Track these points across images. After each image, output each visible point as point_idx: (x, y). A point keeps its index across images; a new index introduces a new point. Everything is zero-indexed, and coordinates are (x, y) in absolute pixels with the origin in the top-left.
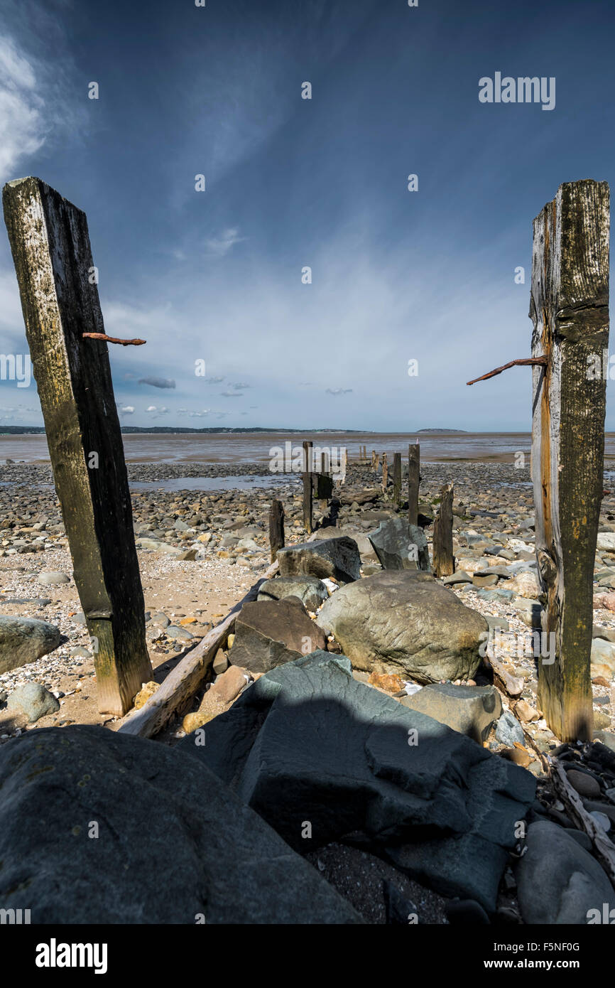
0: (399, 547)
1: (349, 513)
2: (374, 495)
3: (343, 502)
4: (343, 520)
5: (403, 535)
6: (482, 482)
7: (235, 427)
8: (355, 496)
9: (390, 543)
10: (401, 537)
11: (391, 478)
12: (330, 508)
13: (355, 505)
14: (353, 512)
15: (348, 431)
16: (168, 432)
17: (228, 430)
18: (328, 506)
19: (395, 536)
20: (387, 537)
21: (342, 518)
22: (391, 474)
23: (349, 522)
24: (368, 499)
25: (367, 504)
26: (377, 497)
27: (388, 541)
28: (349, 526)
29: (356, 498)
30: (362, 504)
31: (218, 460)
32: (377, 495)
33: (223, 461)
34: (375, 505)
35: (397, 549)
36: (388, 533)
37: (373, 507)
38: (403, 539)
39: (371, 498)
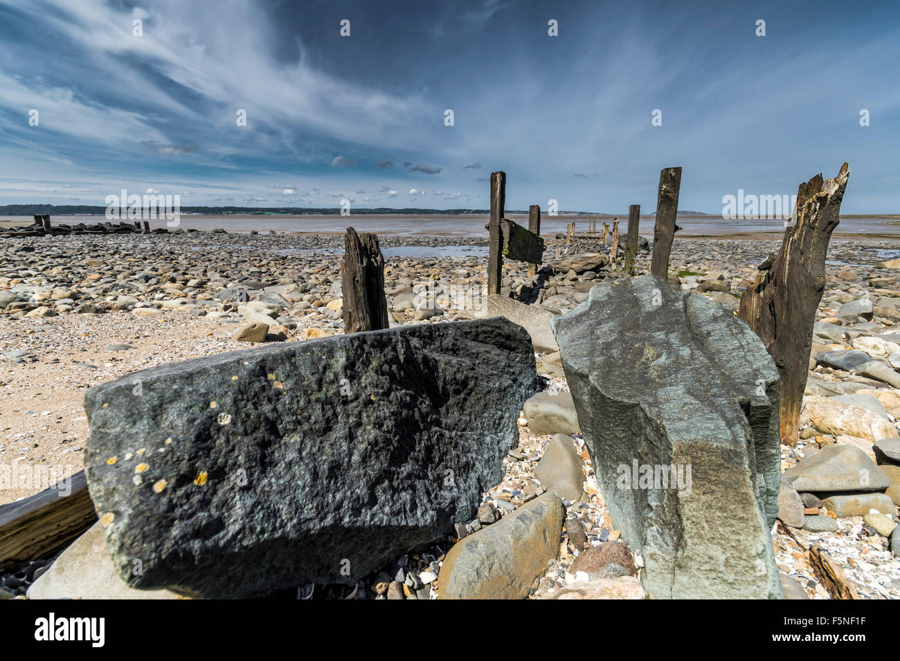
0: (653, 374)
1: (560, 283)
2: (598, 262)
3: (557, 270)
4: (548, 291)
5: (668, 327)
6: (736, 257)
7: (474, 209)
8: (572, 263)
9: (615, 352)
10: (660, 335)
11: (622, 249)
12: (538, 276)
13: (572, 274)
14: (567, 282)
15: (581, 213)
16: (417, 213)
17: (469, 211)
18: (536, 274)
19: (635, 326)
20: (607, 331)
21: (547, 288)
22: (622, 244)
23: (557, 294)
24: (589, 267)
25: (587, 273)
26: (602, 265)
27: (608, 346)
28: (555, 299)
29: (574, 266)
30: (580, 273)
31: (449, 234)
32: (602, 263)
33: (454, 235)
34: (598, 275)
35: (646, 383)
36: (611, 317)
37: (595, 278)
38: (667, 345)
39: (593, 266)
